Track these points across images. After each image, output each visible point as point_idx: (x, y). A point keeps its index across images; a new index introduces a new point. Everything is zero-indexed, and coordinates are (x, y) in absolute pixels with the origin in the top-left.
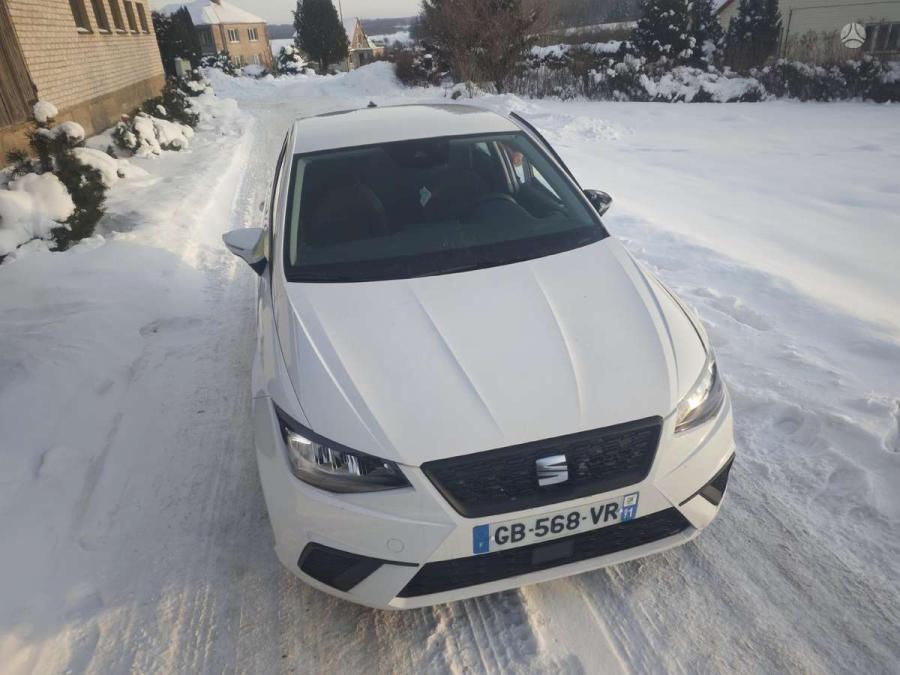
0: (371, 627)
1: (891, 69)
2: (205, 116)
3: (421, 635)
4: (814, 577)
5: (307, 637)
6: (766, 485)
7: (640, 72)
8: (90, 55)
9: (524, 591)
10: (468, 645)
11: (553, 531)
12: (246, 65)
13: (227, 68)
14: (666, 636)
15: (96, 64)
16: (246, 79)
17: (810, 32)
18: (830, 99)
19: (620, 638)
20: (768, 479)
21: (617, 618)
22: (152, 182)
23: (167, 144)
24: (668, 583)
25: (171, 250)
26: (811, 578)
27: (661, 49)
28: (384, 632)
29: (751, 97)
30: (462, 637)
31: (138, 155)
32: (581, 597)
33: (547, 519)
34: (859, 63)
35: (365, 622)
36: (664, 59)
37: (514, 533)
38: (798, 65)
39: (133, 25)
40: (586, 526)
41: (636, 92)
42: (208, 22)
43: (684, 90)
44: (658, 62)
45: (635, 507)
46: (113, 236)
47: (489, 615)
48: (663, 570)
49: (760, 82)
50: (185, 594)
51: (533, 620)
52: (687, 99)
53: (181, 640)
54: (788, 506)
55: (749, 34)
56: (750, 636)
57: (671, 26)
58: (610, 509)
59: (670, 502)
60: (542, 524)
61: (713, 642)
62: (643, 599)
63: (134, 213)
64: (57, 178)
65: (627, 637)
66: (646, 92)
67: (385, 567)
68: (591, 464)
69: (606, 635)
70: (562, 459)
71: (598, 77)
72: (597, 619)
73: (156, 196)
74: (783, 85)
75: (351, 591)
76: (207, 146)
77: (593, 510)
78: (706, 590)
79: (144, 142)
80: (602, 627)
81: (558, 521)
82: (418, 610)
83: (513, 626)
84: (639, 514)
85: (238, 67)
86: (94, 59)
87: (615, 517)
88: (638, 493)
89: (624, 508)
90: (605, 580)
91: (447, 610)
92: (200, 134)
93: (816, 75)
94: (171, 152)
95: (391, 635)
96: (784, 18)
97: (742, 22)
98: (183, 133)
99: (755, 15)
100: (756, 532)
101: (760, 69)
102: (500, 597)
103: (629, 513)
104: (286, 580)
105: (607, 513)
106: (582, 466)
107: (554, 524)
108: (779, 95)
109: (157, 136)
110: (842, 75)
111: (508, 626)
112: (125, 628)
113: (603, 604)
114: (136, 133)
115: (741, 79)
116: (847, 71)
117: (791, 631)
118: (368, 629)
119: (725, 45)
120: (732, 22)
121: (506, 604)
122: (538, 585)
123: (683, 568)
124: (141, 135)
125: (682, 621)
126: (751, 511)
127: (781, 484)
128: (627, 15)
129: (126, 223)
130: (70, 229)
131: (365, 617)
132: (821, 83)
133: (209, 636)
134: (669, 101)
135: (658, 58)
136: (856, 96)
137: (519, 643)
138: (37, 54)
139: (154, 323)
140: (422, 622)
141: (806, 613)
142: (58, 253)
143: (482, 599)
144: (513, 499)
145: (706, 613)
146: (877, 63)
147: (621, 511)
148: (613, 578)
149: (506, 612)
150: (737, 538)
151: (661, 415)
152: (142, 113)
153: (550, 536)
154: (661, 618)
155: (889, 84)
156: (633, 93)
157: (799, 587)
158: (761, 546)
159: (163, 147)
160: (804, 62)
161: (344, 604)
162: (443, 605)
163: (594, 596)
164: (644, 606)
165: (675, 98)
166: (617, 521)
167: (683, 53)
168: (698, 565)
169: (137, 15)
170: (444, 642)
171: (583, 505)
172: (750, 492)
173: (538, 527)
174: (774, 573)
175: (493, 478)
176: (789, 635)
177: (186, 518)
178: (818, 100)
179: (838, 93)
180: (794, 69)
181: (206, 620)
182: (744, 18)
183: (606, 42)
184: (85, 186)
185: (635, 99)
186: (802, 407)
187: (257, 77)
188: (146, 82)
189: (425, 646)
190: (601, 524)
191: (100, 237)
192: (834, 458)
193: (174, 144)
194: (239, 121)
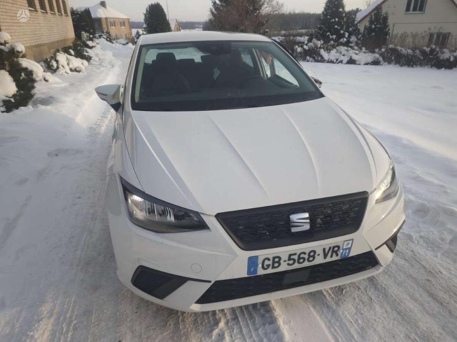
0: (177, 324)
1: (444, 53)
2: (94, 58)
3: (209, 329)
4: (450, 298)
5: (135, 330)
6: (412, 246)
7: (320, 48)
8: (35, 22)
9: (273, 303)
10: (239, 336)
11: (299, 263)
12: (119, 39)
13: (108, 39)
14: (364, 332)
15: (38, 27)
16: (118, 45)
17: (405, 32)
18: (414, 66)
19: (335, 334)
20: (413, 242)
21: (332, 321)
22: (63, 85)
23: (73, 69)
24: (361, 300)
25: (70, 116)
26: (448, 299)
27: (331, 37)
28: (185, 328)
29: (376, 63)
30: (235, 331)
31: (57, 73)
32: (309, 308)
33: (295, 254)
34: (429, 49)
35: (173, 321)
36: (332, 42)
37: (274, 262)
38: (399, 48)
39: (59, 11)
40: (319, 260)
41: (318, 58)
42: (99, 16)
43: (342, 58)
44: (329, 44)
45: (350, 249)
46: (38, 107)
47: (251, 317)
48: (358, 293)
49: (380, 56)
50: (59, 302)
51: (281, 321)
52: (343, 62)
53: (53, 330)
54: (428, 257)
55: (373, 34)
56: (416, 334)
57: (336, 26)
58: (335, 250)
59: (371, 248)
60: (292, 257)
61: (394, 337)
62: (347, 309)
63: (51, 97)
64: (8, 73)
65: (339, 333)
66: (323, 58)
67: (189, 282)
68: (324, 219)
69: (326, 331)
70: (307, 215)
71: (299, 49)
72: (320, 321)
73: (64, 91)
74: (391, 58)
75: (165, 299)
76: (95, 71)
77: (324, 250)
78: (385, 304)
79: (60, 66)
80: (323, 326)
81: (302, 256)
82: (208, 312)
83: (267, 324)
84: (352, 254)
85: (114, 40)
86: (37, 25)
87: (337, 255)
88: (353, 240)
89: (343, 249)
90: (323, 298)
91: (225, 314)
92: (91, 66)
93: (408, 54)
94: (75, 73)
95: (190, 329)
96: (391, 27)
97: (370, 27)
98: (82, 64)
99: (377, 24)
100: (411, 272)
101: (380, 50)
102: (259, 306)
103: (346, 253)
104: (124, 294)
105: (333, 251)
106: (319, 221)
107: (299, 258)
108: (389, 63)
109: (68, 64)
110: (421, 54)
111: (264, 324)
112: (17, 322)
113: (323, 312)
114: (57, 61)
115: (371, 54)
116: (423, 53)
117: (442, 331)
118: (175, 324)
119: (362, 39)
120: (365, 28)
121: (262, 311)
122: (281, 299)
123: (369, 291)
124: (59, 63)
125: (373, 324)
126: (406, 260)
127: (421, 245)
128: (311, 26)
129: (46, 101)
130: (13, 101)
131: (173, 318)
132: (410, 58)
133: (71, 328)
134: (335, 63)
135: (329, 41)
136: (428, 65)
137: (272, 335)
138: (6, 17)
139: (56, 151)
140: (209, 322)
141: (448, 320)
142: (5, 113)
143: (247, 307)
144: (275, 240)
145: (387, 319)
146: (438, 49)
147: (341, 251)
148: (327, 296)
149: (263, 316)
150: (400, 275)
151: (368, 191)
152: (61, 52)
153: (297, 266)
154: (359, 321)
155: (443, 60)
156: (317, 58)
157: (442, 304)
158: (415, 280)
159: (71, 70)
160: (402, 47)
161: (160, 309)
162: (223, 310)
163: (317, 307)
164: (348, 313)
165: (338, 62)
166: (338, 258)
167: (342, 40)
168: (378, 290)
169: (62, 6)
170: (224, 334)
171: (318, 245)
172: (404, 249)
173: (290, 259)
174: (425, 295)
175: (262, 226)
176: (441, 334)
177: (64, 255)
178: (408, 66)
179: (418, 63)
180: (397, 50)
181: (71, 317)
182: (372, 26)
183: (301, 37)
184: (24, 79)
185: (317, 61)
186: (428, 203)
187: (124, 45)
188: (65, 40)
189: (211, 337)
190: (329, 259)
191: (30, 107)
192: (451, 231)
193: (77, 69)
194: (113, 62)
